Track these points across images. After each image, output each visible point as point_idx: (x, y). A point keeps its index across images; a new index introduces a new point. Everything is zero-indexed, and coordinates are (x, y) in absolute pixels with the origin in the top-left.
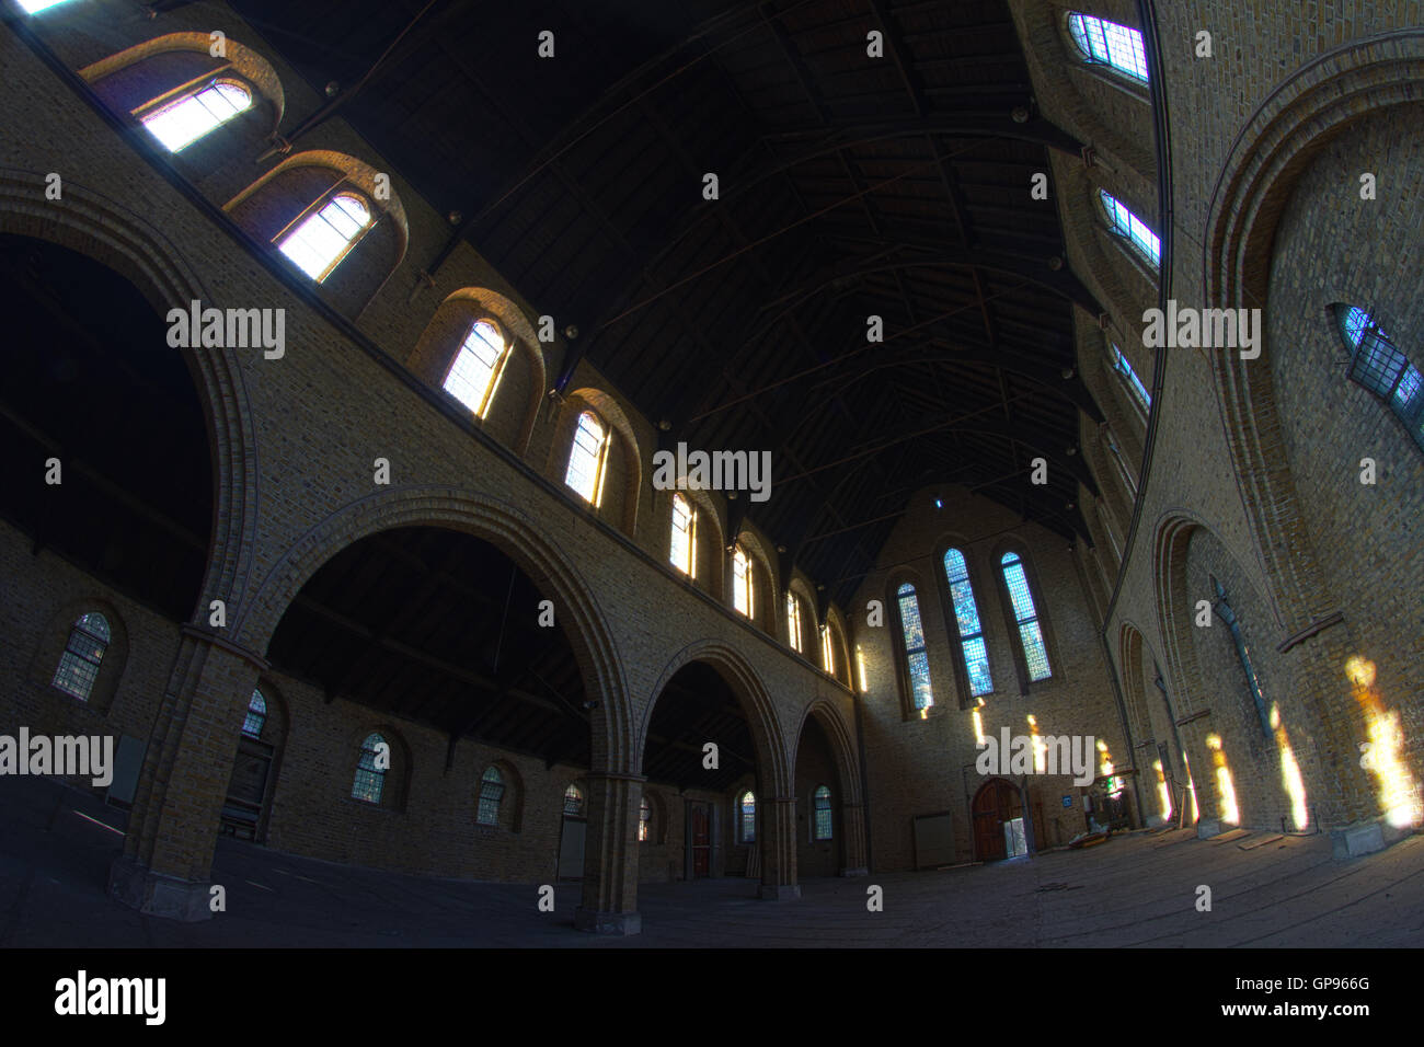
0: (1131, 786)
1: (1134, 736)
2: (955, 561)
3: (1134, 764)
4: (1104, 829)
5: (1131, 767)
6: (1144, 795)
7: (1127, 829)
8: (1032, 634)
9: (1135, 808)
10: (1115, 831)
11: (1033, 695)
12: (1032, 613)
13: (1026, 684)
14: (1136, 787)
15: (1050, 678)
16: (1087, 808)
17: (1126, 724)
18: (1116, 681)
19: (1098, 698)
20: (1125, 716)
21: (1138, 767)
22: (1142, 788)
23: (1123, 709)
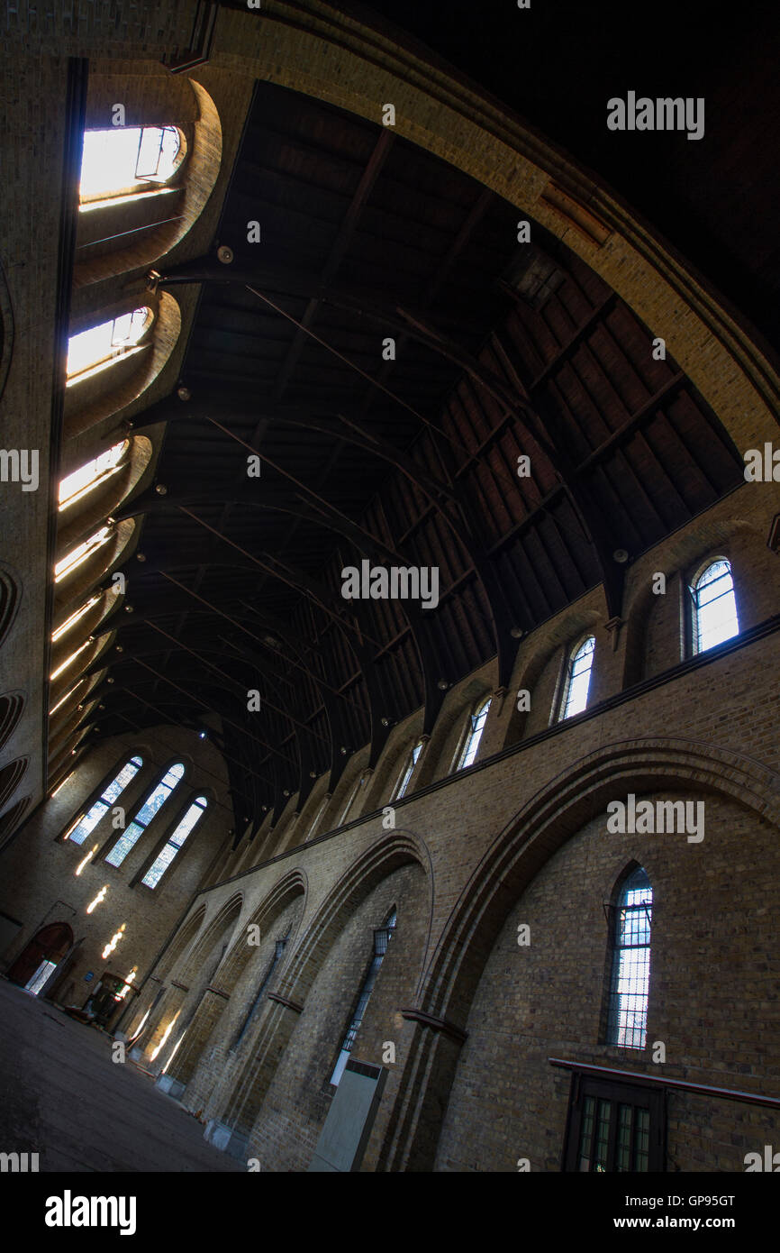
0: (127, 1002)
1: (157, 969)
2: (176, 772)
3: (142, 986)
4: (91, 1016)
5: (138, 988)
6: (129, 1014)
7: (101, 1028)
8: (167, 855)
9: (117, 1017)
10: (94, 1023)
11: (134, 891)
12: (181, 843)
13: (137, 881)
14: (131, 1003)
15: (151, 889)
16: (95, 992)
17: (160, 957)
18: (179, 926)
19: (162, 926)
20: (164, 951)
21: (142, 991)
22: (133, 1007)
23: (167, 946)
